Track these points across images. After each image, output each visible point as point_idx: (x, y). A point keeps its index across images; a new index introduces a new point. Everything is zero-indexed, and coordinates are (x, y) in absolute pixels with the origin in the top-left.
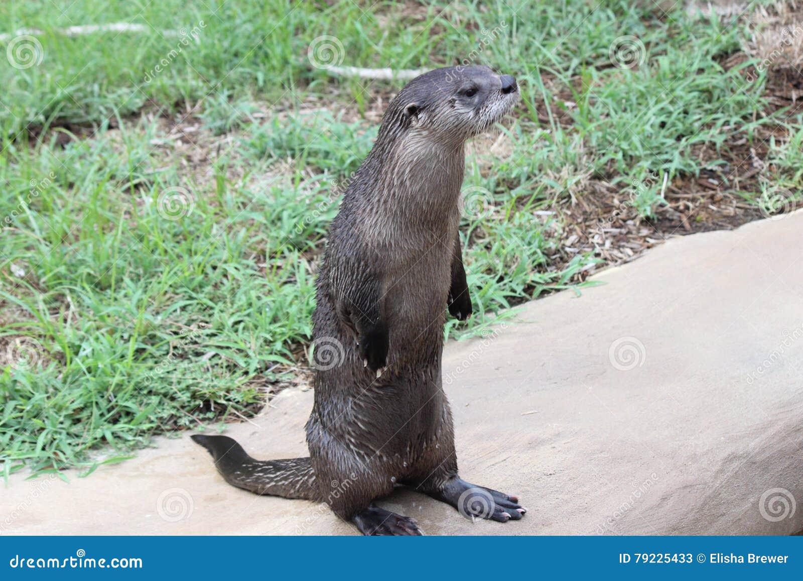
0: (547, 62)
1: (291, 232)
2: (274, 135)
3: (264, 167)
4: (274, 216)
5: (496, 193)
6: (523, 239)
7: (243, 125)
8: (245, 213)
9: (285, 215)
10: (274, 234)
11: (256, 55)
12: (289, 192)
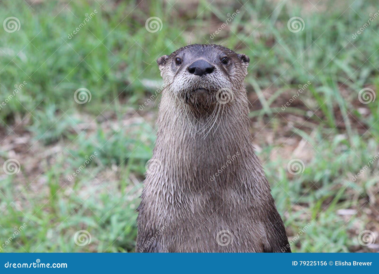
0: (341, 73)
1: (119, 235)
2: (100, 146)
3: (92, 175)
4: (103, 220)
5: (301, 194)
6: (329, 237)
7: (70, 137)
8: (77, 219)
9: (114, 219)
10: (104, 236)
11: (78, 72)
12: (116, 197)
